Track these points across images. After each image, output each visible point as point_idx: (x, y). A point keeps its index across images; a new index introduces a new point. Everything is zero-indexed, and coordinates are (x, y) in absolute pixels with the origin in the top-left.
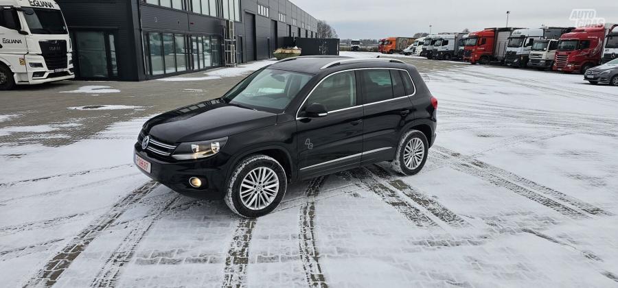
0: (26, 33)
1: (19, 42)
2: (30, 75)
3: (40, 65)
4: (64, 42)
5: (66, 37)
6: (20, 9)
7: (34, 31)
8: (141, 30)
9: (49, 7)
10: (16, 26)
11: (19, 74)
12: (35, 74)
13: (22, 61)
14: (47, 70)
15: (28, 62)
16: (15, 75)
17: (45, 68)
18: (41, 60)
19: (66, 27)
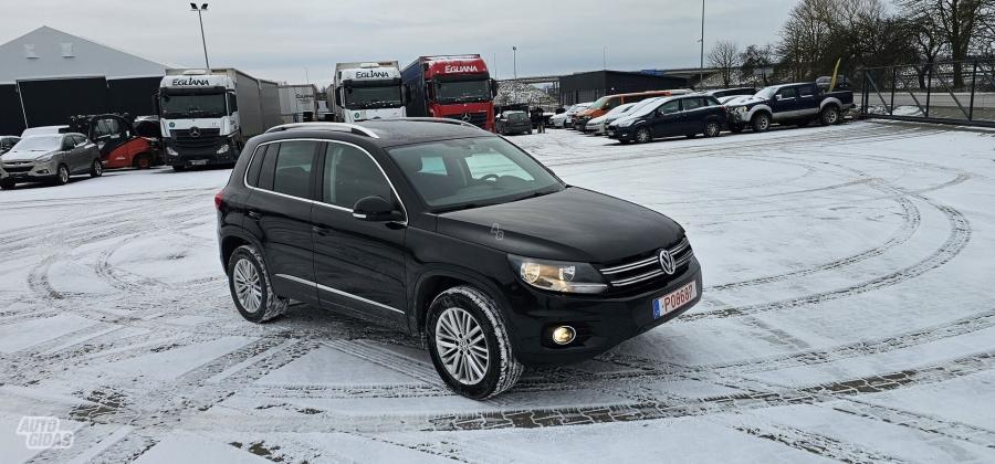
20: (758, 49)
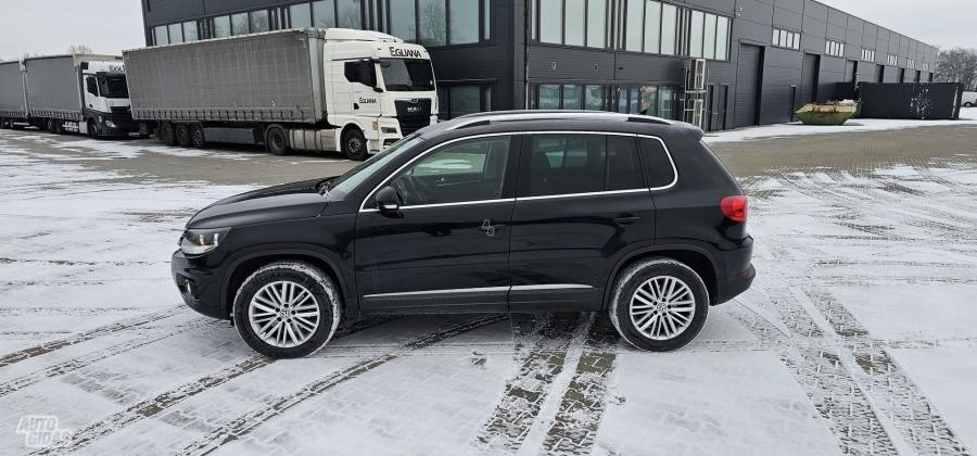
0: (380, 91)
1: (374, 101)
2: (382, 143)
3: (394, 131)
4: (428, 102)
5: (432, 95)
6: (377, 61)
7: (389, 88)
8: (525, 81)
9: (414, 57)
10: (372, 82)
11: (373, 141)
12: (387, 142)
13: (375, 125)
14: (401, 137)
15: (381, 125)
16: (368, 143)
17: (399, 135)
18: (395, 124)
19: (434, 82)
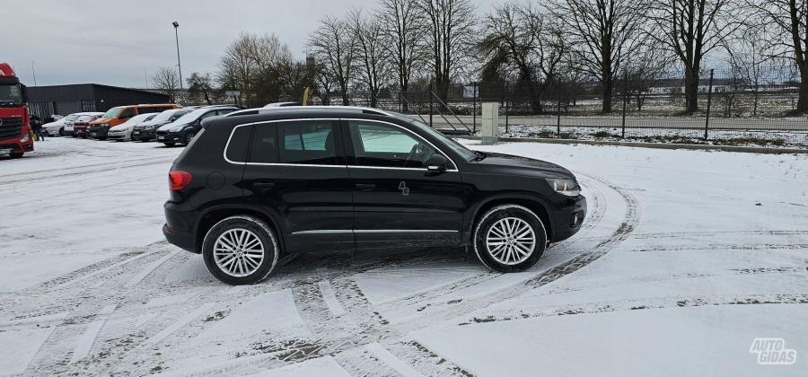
20: (200, 76)
